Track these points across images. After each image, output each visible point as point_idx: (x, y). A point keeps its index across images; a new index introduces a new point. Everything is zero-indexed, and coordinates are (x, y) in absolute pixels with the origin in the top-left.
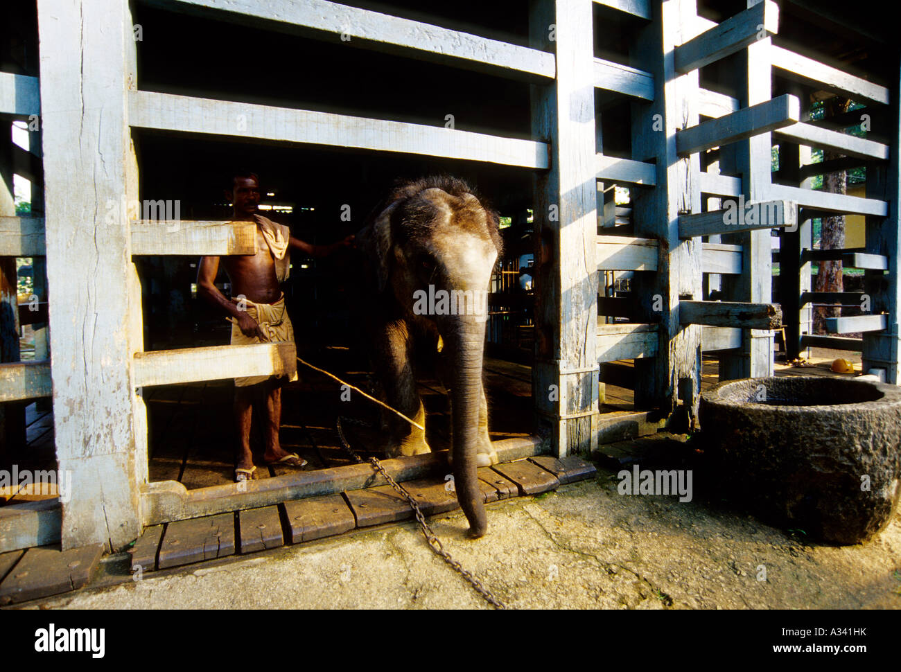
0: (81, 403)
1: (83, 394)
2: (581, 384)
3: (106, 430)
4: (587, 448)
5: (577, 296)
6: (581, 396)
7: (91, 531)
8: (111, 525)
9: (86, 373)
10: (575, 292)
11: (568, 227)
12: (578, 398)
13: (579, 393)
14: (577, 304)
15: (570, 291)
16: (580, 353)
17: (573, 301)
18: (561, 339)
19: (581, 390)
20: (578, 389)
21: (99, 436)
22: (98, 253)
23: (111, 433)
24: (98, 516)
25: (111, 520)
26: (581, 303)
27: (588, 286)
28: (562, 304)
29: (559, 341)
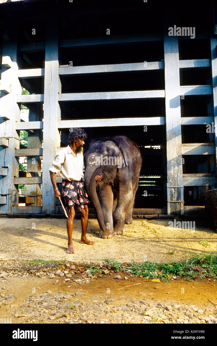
0: (47, 184)
1: (47, 182)
2: (176, 191)
3: (50, 190)
4: (179, 214)
5: (174, 163)
6: (176, 195)
7: (47, 211)
8: (50, 210)
9: (48, 178)
10: (173, 162)
11: (170, 141)
12: (175, 196)
13: (175, 195)
14: (173, 166)
15: (171, 161)
16: (175, 181)
17: (172, 164)
18: (168, 177)
19: (176, 194)
20: (175, 193)
21: (49, 191)
22: (51, 154)
23: (51, 191)
24: (48, 208)
25: (50, 209)
26: (175, 165)
27: (178, 160)
28: (168, 165)
29: (167, 177)
